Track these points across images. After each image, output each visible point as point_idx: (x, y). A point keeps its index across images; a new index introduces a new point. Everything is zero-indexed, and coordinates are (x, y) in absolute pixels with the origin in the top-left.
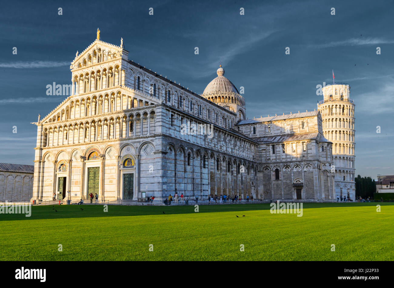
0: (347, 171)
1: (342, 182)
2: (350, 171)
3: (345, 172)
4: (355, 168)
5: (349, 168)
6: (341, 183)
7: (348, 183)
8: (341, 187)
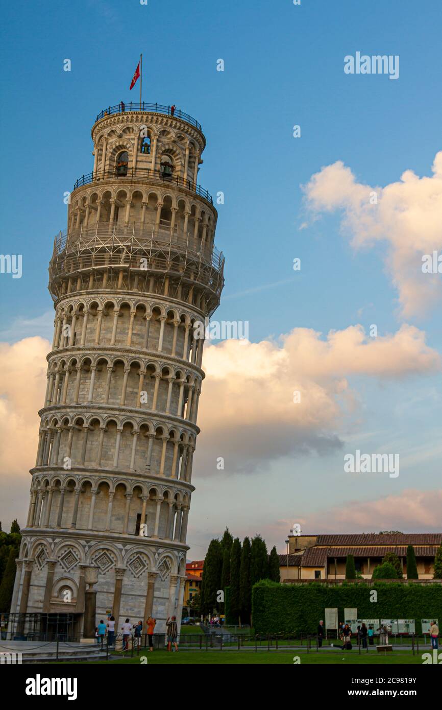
0: (153, 492)
1: (125, 542)
2: (166, 494)
3: (146, 492)
4: (193, 483)
5: (164, 477)
6: (120, 546)
7: (153, 549)
8: (120, 565)
